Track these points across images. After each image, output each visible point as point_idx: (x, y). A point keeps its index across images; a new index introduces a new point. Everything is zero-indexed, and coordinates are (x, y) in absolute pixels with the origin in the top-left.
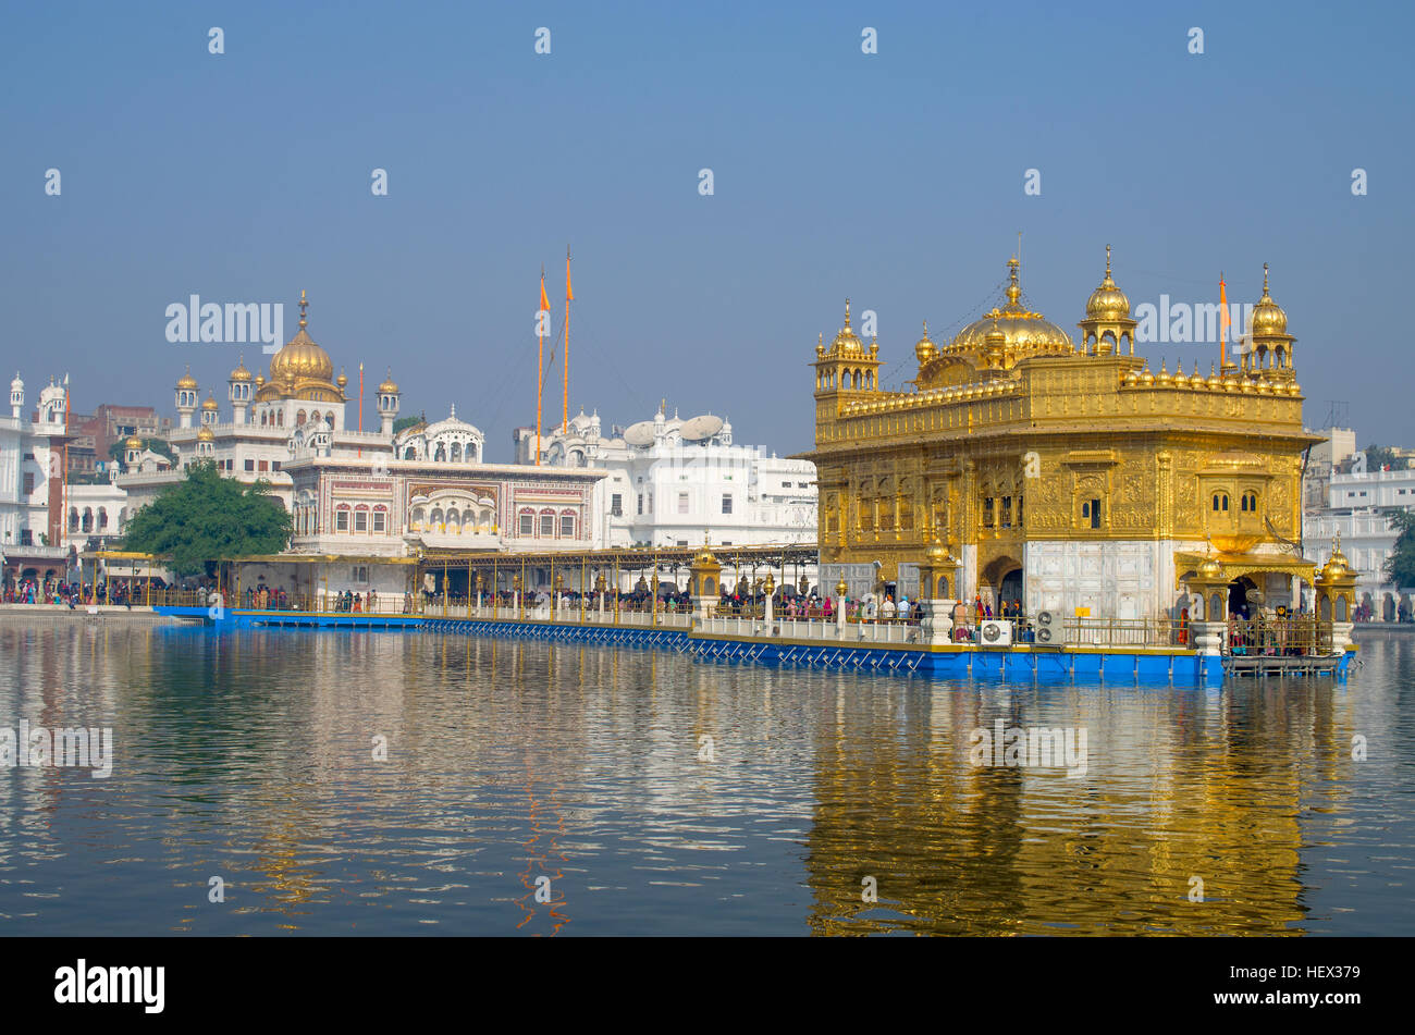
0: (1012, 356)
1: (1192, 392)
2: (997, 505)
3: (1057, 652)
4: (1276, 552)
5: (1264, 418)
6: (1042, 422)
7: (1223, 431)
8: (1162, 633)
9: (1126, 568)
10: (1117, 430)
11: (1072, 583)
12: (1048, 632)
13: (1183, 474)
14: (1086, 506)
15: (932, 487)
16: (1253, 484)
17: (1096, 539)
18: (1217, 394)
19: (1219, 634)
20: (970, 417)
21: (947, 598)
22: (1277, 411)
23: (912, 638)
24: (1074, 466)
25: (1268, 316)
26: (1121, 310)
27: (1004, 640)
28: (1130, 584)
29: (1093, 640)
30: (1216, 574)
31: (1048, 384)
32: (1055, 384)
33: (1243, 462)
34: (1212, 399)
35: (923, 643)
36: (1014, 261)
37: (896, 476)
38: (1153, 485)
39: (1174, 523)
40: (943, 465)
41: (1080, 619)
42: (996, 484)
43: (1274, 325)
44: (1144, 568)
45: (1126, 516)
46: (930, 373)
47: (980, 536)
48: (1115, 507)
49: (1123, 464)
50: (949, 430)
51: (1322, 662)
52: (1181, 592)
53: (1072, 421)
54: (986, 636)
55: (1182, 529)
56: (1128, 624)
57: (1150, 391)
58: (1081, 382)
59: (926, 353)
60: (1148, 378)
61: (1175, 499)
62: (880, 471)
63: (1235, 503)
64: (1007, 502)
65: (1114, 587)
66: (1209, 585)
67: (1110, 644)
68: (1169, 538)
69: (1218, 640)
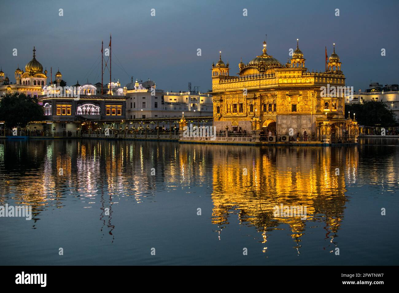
1: (320, 77)
4: (339, 117)
5: (336, 83)
6: (281, 85)
9: (303, 122)
10: (302, 87)
11: (289, 126)
16: (335, 100)
17: (295, 115)
19: (329, 138)
24: (290, 96)
27: (274, 140)
28: (305, 126)
31: (283, 75)
37: (238, 98)
38: (311, 101)
39: (316, 110)
42: (267, 101)
44: (308, 122)
45: (304, 108)
46: (243, 71)
47: (263, 114)
48: (301, 106)
49: (303, 96)
50: (253, 86)
54: (269, 140)
55: (318, 112)
57: (310, 77)
58: (291, 74)
59: (242, 66)
60: (309, 73)
62: (233, 97)
63: (330, 105)
64: (270, 105)
65: (301, 127)
68: (315, 114)
69: (329, 140)
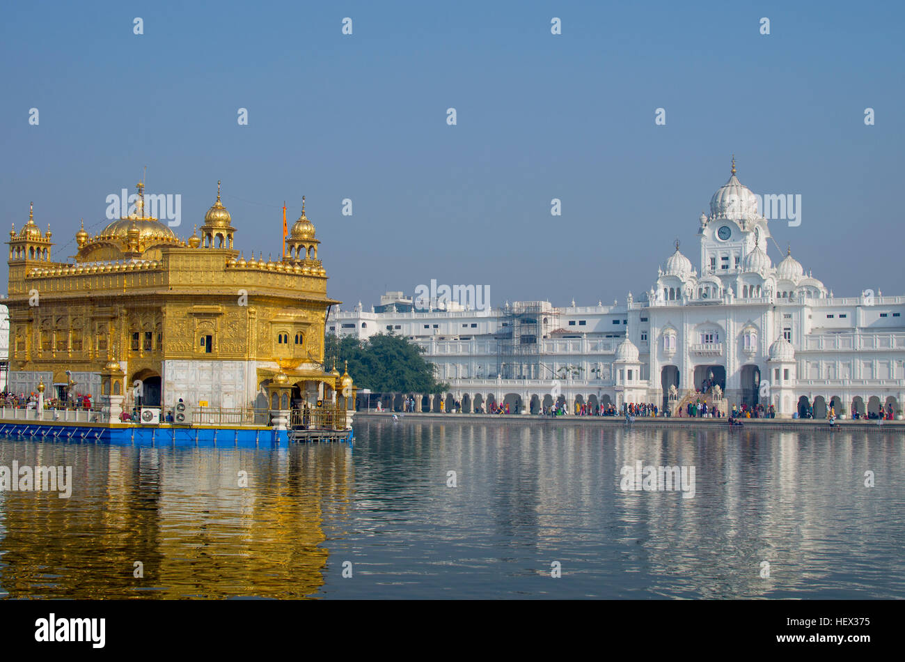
0: (143, 244)
1: (269, 272)
2: (142, 337)
3: (188, 428)
4: (311, 369)
5: (306, 289)
6: (177, 287)
7: (286, 296)
8: (249, 416)
9: (227, 377)
10: (225, 294)
11: (193, 386)
12: (182, 415)
13: (263, 321)
14: (202, 339)
15: (97, 324)
16: (301, 328)
17: (208, 359)
18: (282, 274)
19: (286, 417)
20: (125, 282)
21: (119, 394)
22: (314, 285)
23: (94, 418)
24: (198, 315)
25: (306, 228)
26: (226, 221)
27: (155, 421)
28: (230, 387)
29: (209, 421)
30: (286, 382)
31: (180, 264)
32: (185, 264)
33: (296, 315)
34: (279, 277)
35: (103, 422)
36: (141, 184)
37: (69, 317)
38: (245, 327)
39: (257, 350)
40: (106, 311)
41: (201, 408)
42: (141, 324)
43: (308, 233)
44: (239, 378)
45: (228, 346)
46: (86, 252)
47: (130, 356)
48: (221, 340)
49: (227, 315)
50: (109, 289)
51: (341, 434)
52: (260, 392)
53: (194, 287)
54: (144, 418)
55: (262, 354)
56: (228, 411)
57: (244, 271)
58: (201, 263)
59: (83, 239)
60: (243, 263)
61: (257, 336)
62: (58, 313)
63: (292, 339)
64: (149, 336)
65: (220, 388)
66: (281, 388)
67: (220, 423)
68: (254, 359)
69: (286, 421)
